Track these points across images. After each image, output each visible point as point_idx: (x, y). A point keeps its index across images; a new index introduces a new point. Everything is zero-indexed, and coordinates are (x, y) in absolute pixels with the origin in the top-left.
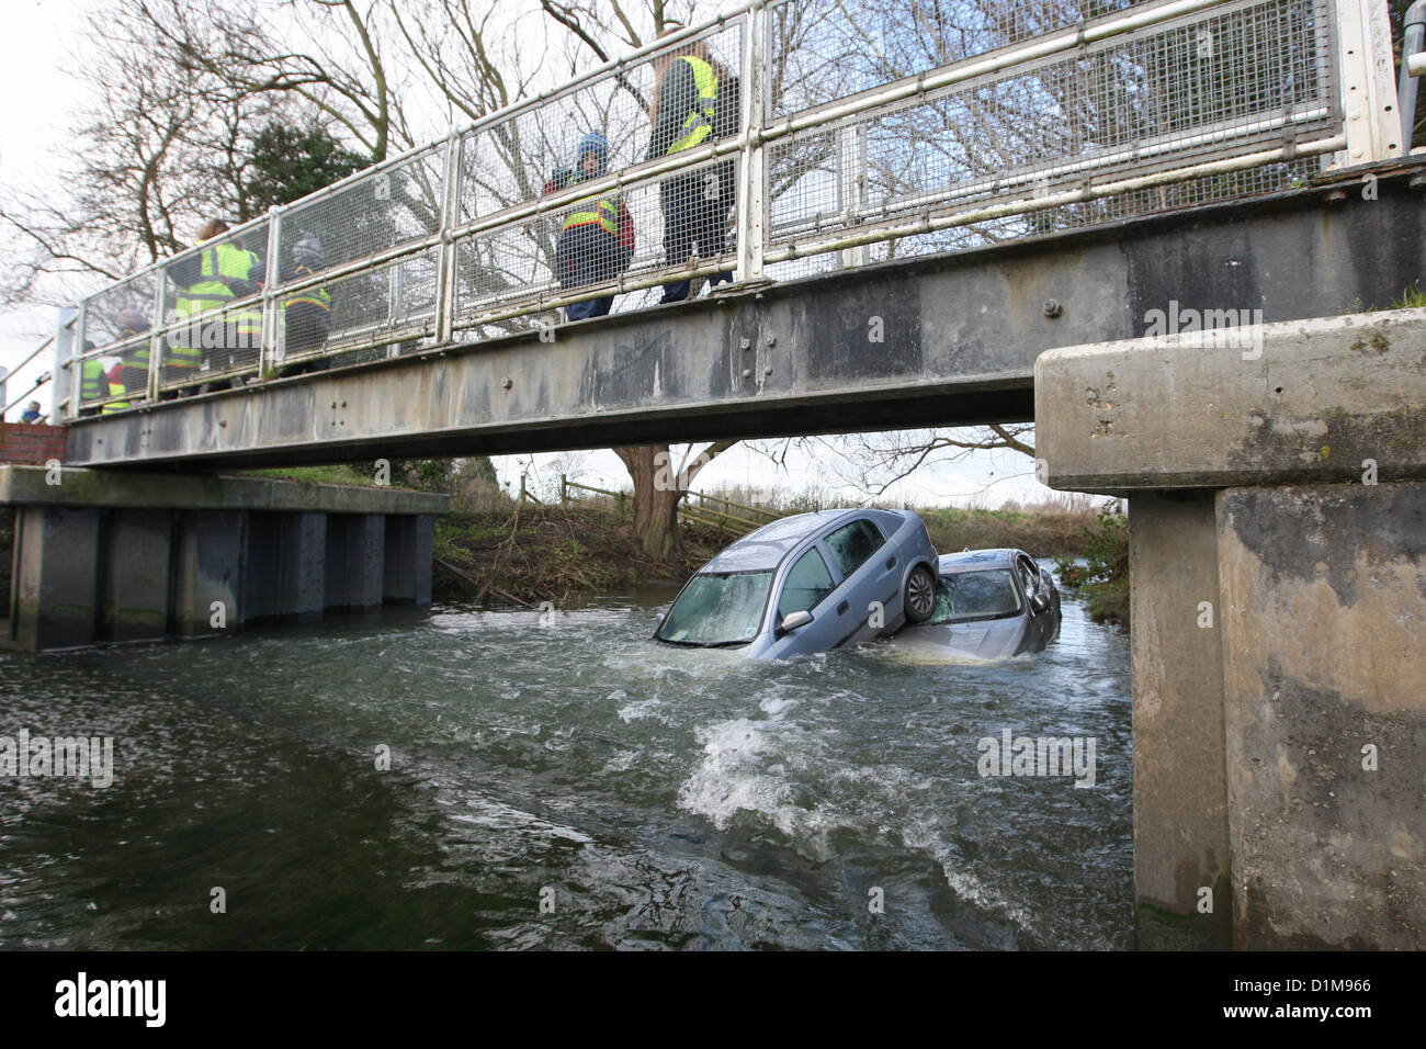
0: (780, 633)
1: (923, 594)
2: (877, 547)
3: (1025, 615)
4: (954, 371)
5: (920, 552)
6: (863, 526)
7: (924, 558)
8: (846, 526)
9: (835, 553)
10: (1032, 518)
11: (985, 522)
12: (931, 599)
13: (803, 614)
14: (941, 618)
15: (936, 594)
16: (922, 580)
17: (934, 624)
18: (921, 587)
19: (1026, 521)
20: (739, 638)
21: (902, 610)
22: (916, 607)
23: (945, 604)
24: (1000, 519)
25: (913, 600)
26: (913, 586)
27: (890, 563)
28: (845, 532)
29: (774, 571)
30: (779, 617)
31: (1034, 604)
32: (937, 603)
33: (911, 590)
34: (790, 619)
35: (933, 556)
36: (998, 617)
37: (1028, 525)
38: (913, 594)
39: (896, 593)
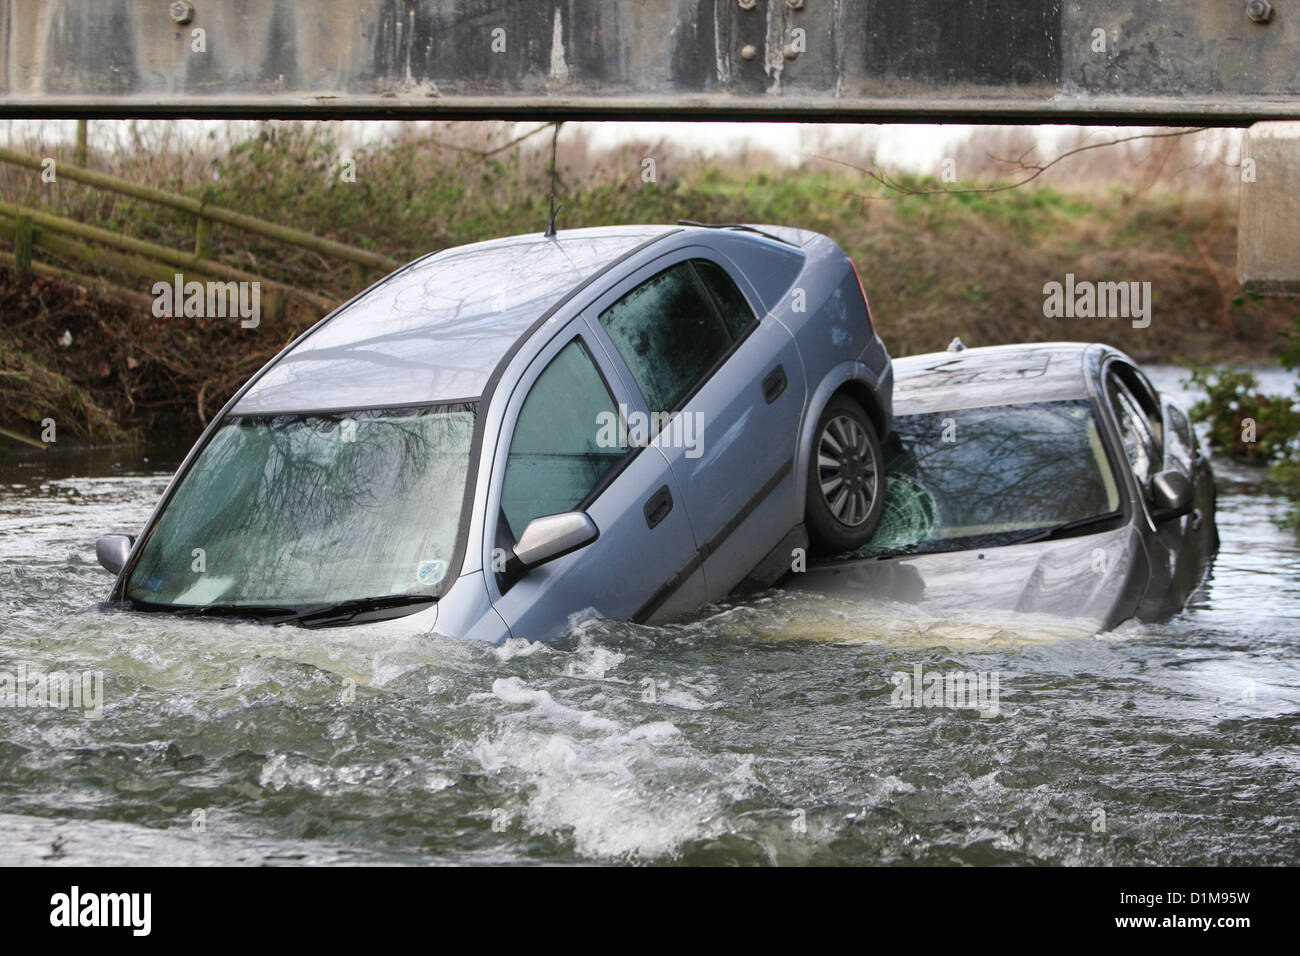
0: (513, 574)
1: (852, 471)
2: (737, 338)
3: (1129, 528)
4: (1111, 88)
5: (846, 354)
6: (698, 282)
7: (858, 370)
8: (655, 279)
9: (631, 357)
10: (1104, 214)
11: (934, 227)
12: (874, 485)
13: (573, 521)
14: (901, 541)
15: (885, 473)
16: (851, 432)
17: (887, 555)
18: (850, 451)
19: (1083, 224)
20: (398, 589)
21: (801, 516)
22: (836, 507)
23: (912, 502)
24: (989, 215)
25: (827, 487)
26: (828, 451)
27: (773, 383)
28: (651, 295)
29: (477, 408)
30: (506, 534)
31: (1154, 496)
32: (888, 497)
33: (823, 461)
34: (537, 534)
35: (880, 365)
36: (1058, 534)
37: (1089, 240)
38: (828, 473)
39: (787, 468)
